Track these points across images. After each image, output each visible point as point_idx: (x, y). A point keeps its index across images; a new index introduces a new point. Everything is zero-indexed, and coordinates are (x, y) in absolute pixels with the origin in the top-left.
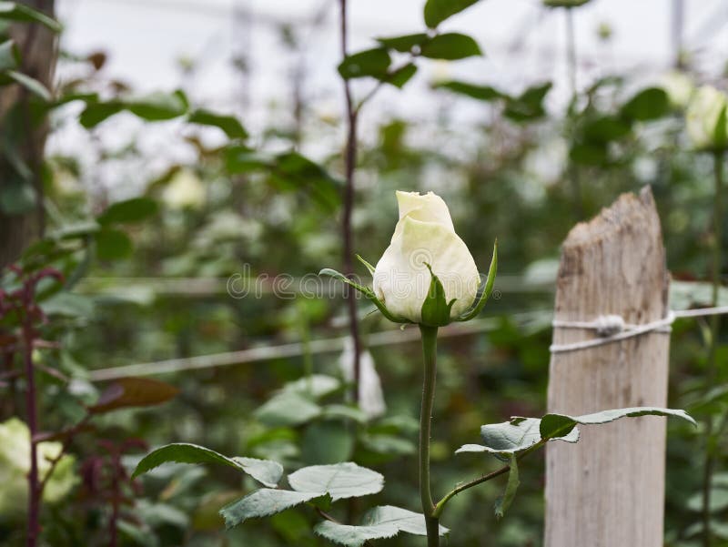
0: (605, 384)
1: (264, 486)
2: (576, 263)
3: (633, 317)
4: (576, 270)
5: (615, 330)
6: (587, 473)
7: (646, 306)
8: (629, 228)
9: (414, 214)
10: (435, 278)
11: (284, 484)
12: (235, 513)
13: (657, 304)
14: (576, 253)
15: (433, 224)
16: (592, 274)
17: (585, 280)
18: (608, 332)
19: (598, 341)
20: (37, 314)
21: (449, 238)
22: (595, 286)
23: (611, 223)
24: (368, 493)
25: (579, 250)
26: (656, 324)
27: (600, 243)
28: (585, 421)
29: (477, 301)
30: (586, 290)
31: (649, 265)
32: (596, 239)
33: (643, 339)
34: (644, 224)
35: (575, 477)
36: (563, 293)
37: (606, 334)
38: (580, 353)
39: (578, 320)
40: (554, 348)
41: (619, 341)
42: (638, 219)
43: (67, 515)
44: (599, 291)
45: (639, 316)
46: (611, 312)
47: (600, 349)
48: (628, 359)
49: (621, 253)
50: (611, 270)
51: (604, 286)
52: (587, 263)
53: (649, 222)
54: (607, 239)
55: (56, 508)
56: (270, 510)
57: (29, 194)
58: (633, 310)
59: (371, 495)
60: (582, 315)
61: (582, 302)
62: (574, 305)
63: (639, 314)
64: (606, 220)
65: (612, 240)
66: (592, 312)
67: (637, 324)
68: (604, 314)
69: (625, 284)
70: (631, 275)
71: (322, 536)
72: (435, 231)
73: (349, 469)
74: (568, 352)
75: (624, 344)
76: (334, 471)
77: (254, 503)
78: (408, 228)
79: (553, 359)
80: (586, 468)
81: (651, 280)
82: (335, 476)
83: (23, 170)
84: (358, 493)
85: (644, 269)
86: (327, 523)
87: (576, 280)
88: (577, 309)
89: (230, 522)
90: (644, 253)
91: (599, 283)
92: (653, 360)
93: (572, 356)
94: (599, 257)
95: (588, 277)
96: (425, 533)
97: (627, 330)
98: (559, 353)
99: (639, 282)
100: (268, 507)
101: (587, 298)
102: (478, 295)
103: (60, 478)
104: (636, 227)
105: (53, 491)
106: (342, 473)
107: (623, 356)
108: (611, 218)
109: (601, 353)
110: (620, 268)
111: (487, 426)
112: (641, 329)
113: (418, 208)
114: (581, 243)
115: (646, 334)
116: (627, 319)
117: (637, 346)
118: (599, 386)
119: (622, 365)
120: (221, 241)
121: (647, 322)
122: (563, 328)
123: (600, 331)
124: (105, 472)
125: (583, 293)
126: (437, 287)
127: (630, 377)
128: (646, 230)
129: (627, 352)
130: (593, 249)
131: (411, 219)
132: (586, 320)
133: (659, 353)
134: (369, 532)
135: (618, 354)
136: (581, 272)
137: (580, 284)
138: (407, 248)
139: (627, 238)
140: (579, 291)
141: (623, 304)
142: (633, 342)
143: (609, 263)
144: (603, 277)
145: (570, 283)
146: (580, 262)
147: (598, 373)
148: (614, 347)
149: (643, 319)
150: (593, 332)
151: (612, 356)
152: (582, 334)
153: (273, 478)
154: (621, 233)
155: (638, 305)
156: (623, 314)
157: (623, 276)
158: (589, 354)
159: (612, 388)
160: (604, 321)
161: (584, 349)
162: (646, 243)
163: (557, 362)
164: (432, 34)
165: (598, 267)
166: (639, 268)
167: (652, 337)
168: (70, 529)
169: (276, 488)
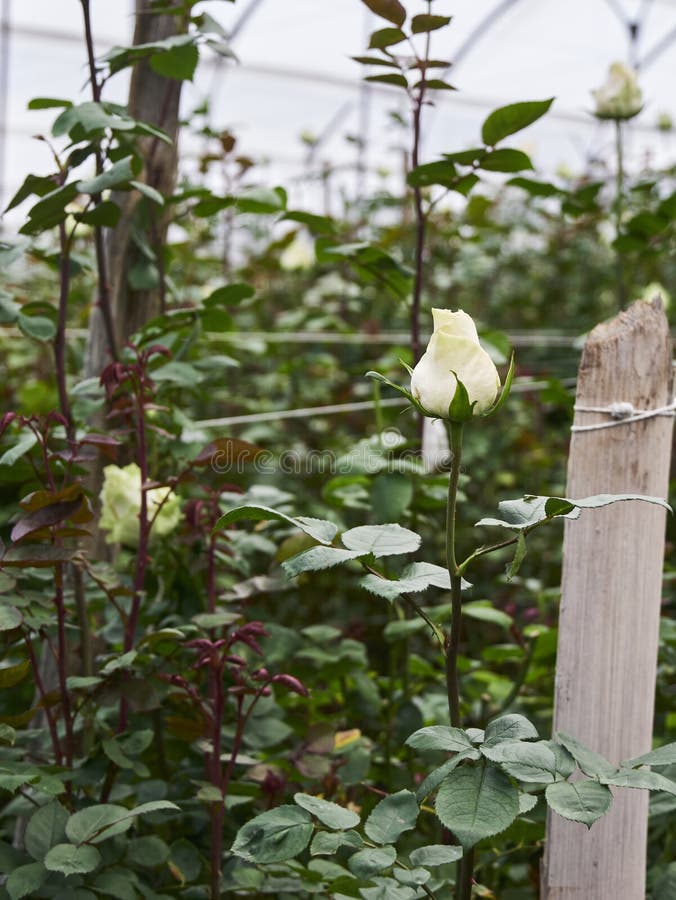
0: (616, 459)
1: (320, 544)
2: (595, 358)
3: (642, 403)
4: (595, 364)
5: (626, 414)
6: (598, 532)
7: (654, 394)
8: (642, 329)
9: (445, 328)
10: (460, 383)
11: (337, 542)
12: (294, 567)
13: (664, 393)
14: (595, 350)
15: (460, 337)
16: (608, 367)
17: (602, 372)
18: (620, 416)
19: (613, 423)
20: (150, 383)
21: (475, 349)
22: (611, 377)
23: (626, 324)
24: (406, 551)
25: (598, 347)
26: (662, 409)
27: (616, 341)
28: (581, 505)
29: (496, 401)
30: (603, 380)
31: (657, 360)
32: (613, 338)
33: (650, 423)
34: (655, 326)
35: (588, 536)
36: (583, 382)
37: (618, 417)
38: (596, 433)
39: (595, 406)
40: (574, 428)
41: (629, 423)
42: (649, 322)
43: (175, 545)
44: (614, 380)
45: (648, 402)
46: (623, 400)
47: (612, 430)
48: (637, 438)
49: (634, 349)
50: (625, 364)
51: (618, 378)
52: (605, 358)
53: (659, 325)
54: (622, 340)
55: (165, 539)
56: (323, 565)
57: (154, 272)
58: (643, 398)
59: (409, 554)
60: (598, 402)
61: (599, 390)
62: (592, 392)
63: (647, 401)
64: (622, 322)
65: (626, 339)
66: (608, 399)
67: (646, 410)
68: (617, 400)
69: (637, 377)
70: (642, 368)
71: (364, 588)
72: (463, 344)
73: (393, 529)
74: (586, 431)
75: (634, 426)
76: (380, 531)
77: (310, 559)
78: (440, 340)
79: (573, 437)
80: (597, 528)
81: (659, 373)
82: (381, 536)
83: (149, 253)
84: (399, 551)
85: (653, 363)
86: (370, 576)
87: (594, 372)
88: (595, 397)
89: (290, 574)
90: (653, 350)
91: (614, 375)
92: (658, 439)
93: (589, 434)
94: (615, 353)
95: (605, 370)
96: (450, 588)
97: (637, 415)
98: (578, 432)
99: (648, 375)
100: (321, 562)
101: (603, 388)
102: (498, 396)
103: (168, 515)
104: (647, 328)
105: (163, 525)
106: (386, 533)
107: (632, 435)
108: (626, 320)
109: (613, 433)
110: (633, 363)
111: (504, 502)
112: (649, 413)
113: (449, 323)
114: (600, 341)
115: (653, 418)
116: (636, 405)
117: (645, 428)
118: (611, 460)
119: (631, 443)
120: (327, 299)
121: (654, 408)
122: (583, 411)
123: (613, 415)
124: (204, 511)
125: (600, 383)
126: (461, 390)
127: (637, 453)
128: (656, 331)
129: (635, 432)
130: (609, 346)
131: (443, 333)
132: (602, 406)
133: (663, 434)
134: (403, 586)
135: (628, 435)
136: (599, 365)
137: (598, 376)
138: (438, 357)
139: (639, 337)
140: (596, 382)
141: (635, 393)
142: (641, 424)
143: (623, 358)
144: (617, 369)
145: (589, 374)
146: (599, 357)
147: (611, 451)
148: (625, 429)
149: (651, 405)
150: (608, 415)
151: (623, 435)
152: (598, 416)
153: (329, 536)
154: (634, 333)
155: (647, 394)
156: (633, 401)
157: (634, 369)
158: (603, 433)
159: (622, 462)
160: (617, 407)
161: (599, 429)
162: (656, 341)
163: (577, 439)
164: (489, 149)
165: (614, 362)
166: (649, 363)
167: (658, 419)
168: (177, 556)
169: (330, 546)
